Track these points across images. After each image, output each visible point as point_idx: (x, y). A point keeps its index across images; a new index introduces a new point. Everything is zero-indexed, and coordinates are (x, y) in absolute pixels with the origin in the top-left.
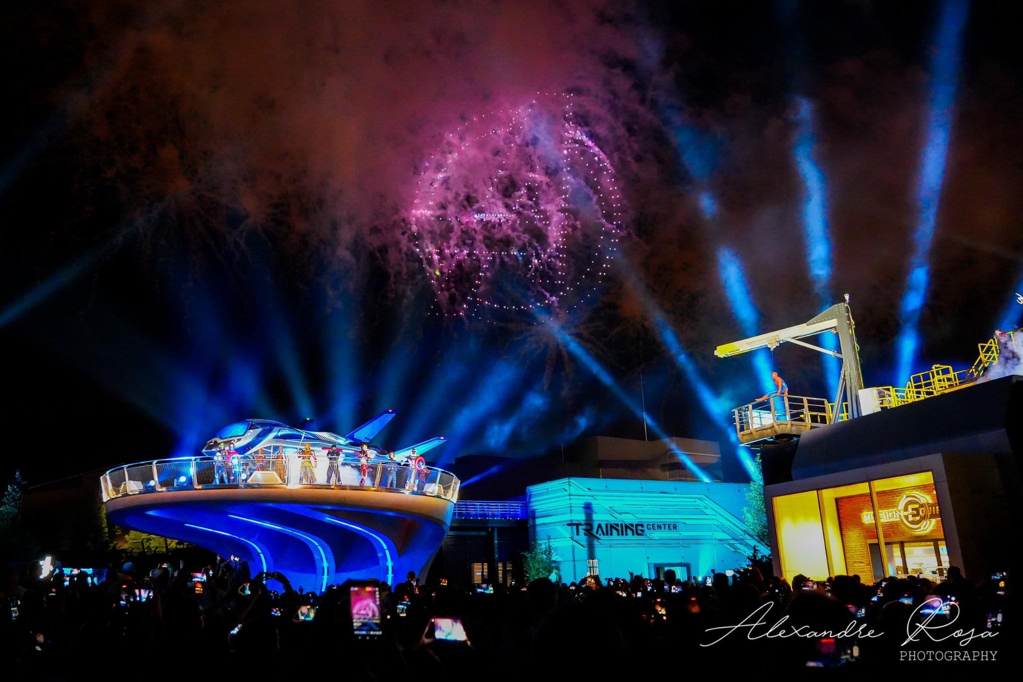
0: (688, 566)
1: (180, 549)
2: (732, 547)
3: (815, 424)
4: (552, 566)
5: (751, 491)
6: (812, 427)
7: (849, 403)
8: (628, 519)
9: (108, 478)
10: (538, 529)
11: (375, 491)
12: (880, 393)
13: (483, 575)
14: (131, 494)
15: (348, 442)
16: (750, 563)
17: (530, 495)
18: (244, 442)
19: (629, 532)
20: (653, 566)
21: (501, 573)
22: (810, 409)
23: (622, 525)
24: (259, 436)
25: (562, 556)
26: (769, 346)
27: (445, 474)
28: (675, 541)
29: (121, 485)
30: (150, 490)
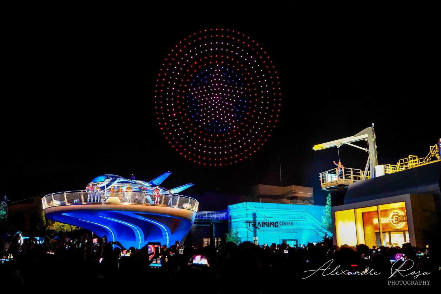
0: (296, 241)
1: (77, 230)
2: (316, 232)
3: (355, 180)
4: (238, 240)
5: (326, 209)
6: (354, 182)
7: (371, 171)
8: (271, 220)
9: (45, 199)
10: (232, 224)
11: (161, 206)
12: (384, 167)
13: (208, 243)
14: (55, 206)
15: (150, 185)
16: (324, 240)
17: (229, 209)
18: (104, 184)
19: (272, 226)
20: (281, 240)
21: (216, 242)
22: (354, 174)
23: (269, 223)
24: (110, 182)
25: (243, 235)
26: (337, 146)
27: (192, 200)
28: (291, 230)
29: (51, 202)
30: (64, 204)
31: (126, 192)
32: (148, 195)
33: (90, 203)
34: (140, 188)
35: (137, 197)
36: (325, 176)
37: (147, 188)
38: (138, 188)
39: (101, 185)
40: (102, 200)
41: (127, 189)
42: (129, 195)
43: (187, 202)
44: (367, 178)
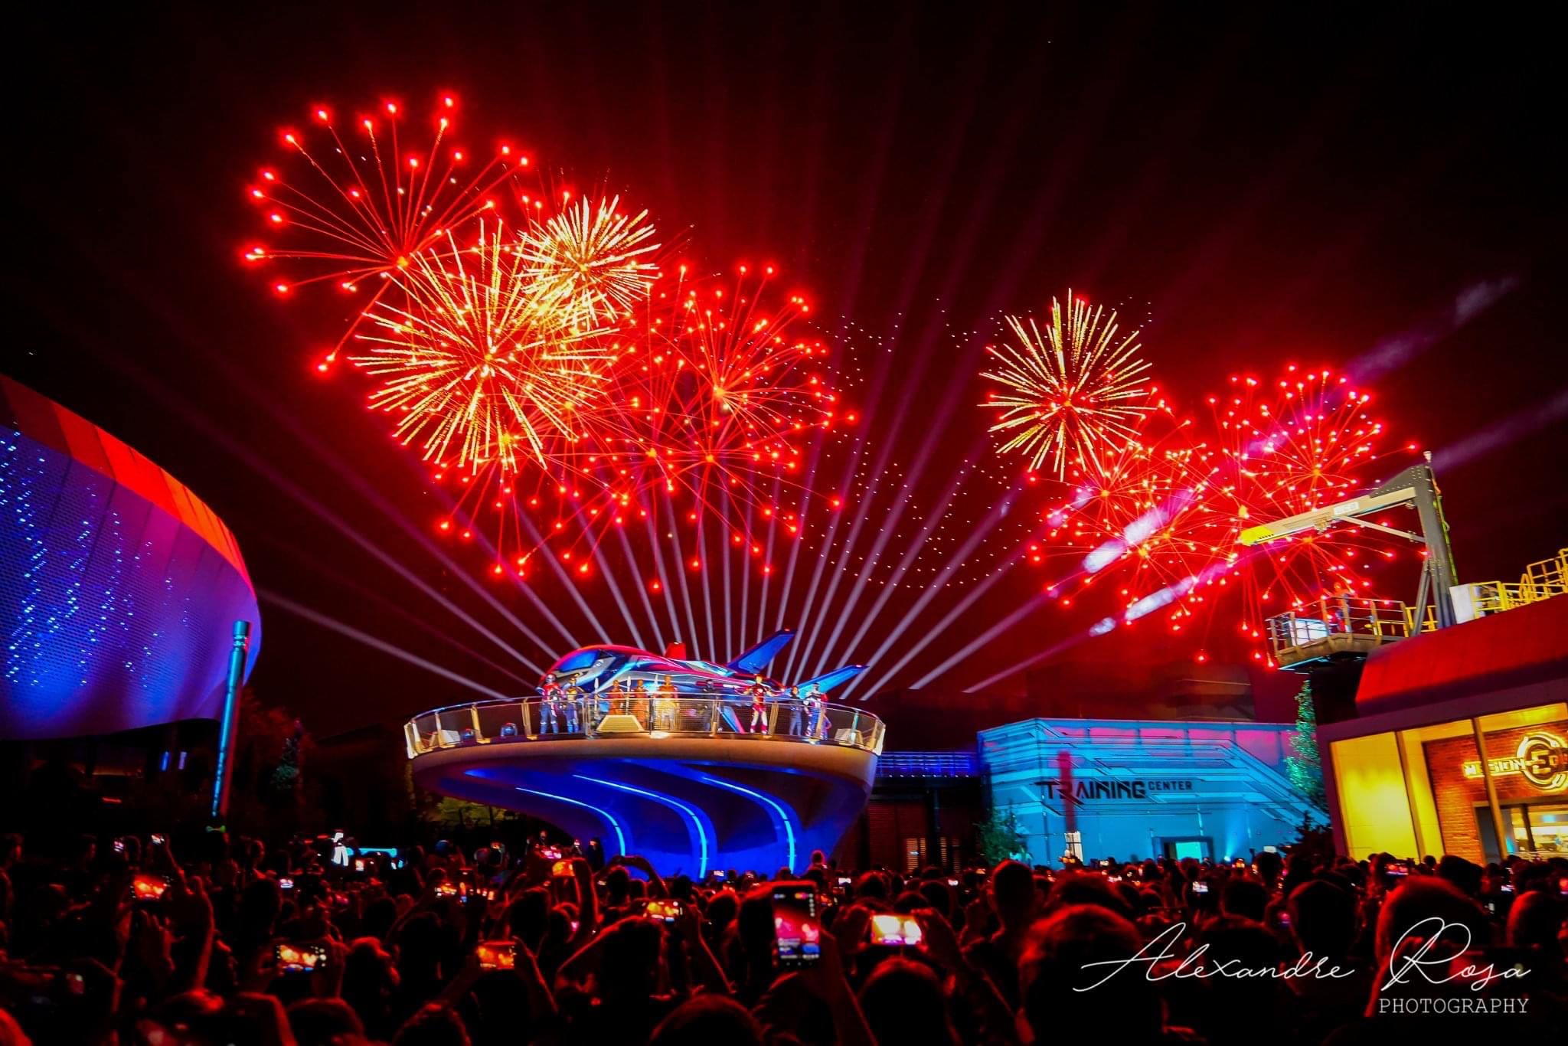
0: (1208, 841)
1: (509, 821)
2: (1272, 813)
3: (1387, 638)
4: (1018, 843)
5: (1297, 733)
6: (1384, 642)
7: (1437, 606)
8: (1120, 774)
9: (414, 726)
10: (995, 790)
11: (769, 740)
12: (1481, 589)
13: (919, 855)
14: (445, 747)
15: (731, 673)
16: (1300, 836)
17: (983, 743)
18: (593, 675)
19: (1124, 793)
20: (1159, 840)
21: (944, 851)
22: (1381, 616)
23: (1113, 783)
24: (611, 667)
25: (1030, 827)
26: (1317, 528)
27: (863, 716)
28: (1187, 806)
29: (430, 736)
30: (470, 742)
31: (660, 696)
32: (727, 704)
33: (549, 735)
34: (700, 685)
35: (692, 713)
36: (1287, 626)
37: (721, 685)
38: (694, 683)
39: (582, 680)
40: (587, 725)
41: (661, 689)
42: (667, 708)
43: (847, 724)
44: (1426, 627)
